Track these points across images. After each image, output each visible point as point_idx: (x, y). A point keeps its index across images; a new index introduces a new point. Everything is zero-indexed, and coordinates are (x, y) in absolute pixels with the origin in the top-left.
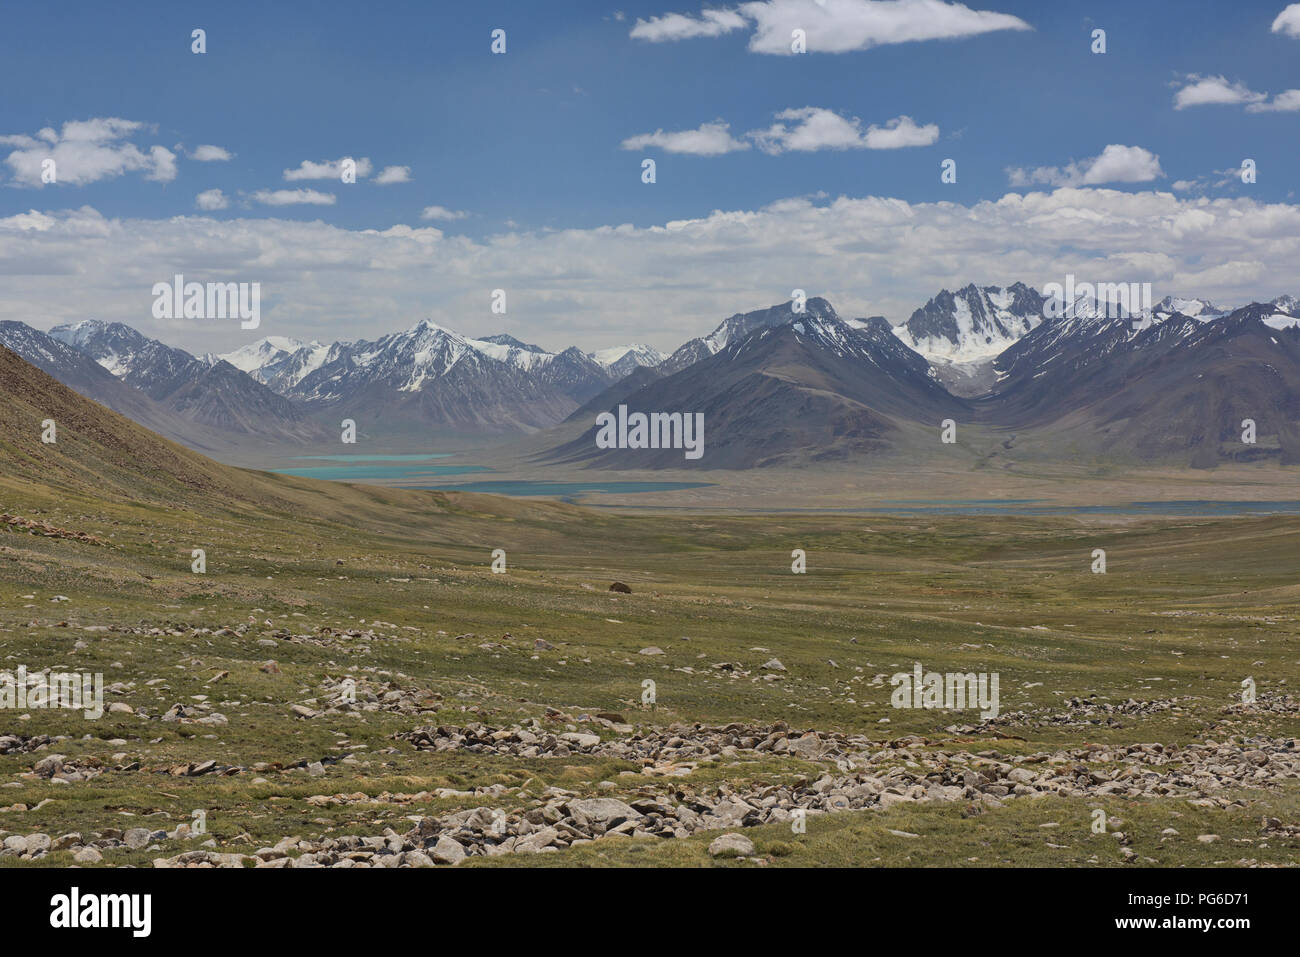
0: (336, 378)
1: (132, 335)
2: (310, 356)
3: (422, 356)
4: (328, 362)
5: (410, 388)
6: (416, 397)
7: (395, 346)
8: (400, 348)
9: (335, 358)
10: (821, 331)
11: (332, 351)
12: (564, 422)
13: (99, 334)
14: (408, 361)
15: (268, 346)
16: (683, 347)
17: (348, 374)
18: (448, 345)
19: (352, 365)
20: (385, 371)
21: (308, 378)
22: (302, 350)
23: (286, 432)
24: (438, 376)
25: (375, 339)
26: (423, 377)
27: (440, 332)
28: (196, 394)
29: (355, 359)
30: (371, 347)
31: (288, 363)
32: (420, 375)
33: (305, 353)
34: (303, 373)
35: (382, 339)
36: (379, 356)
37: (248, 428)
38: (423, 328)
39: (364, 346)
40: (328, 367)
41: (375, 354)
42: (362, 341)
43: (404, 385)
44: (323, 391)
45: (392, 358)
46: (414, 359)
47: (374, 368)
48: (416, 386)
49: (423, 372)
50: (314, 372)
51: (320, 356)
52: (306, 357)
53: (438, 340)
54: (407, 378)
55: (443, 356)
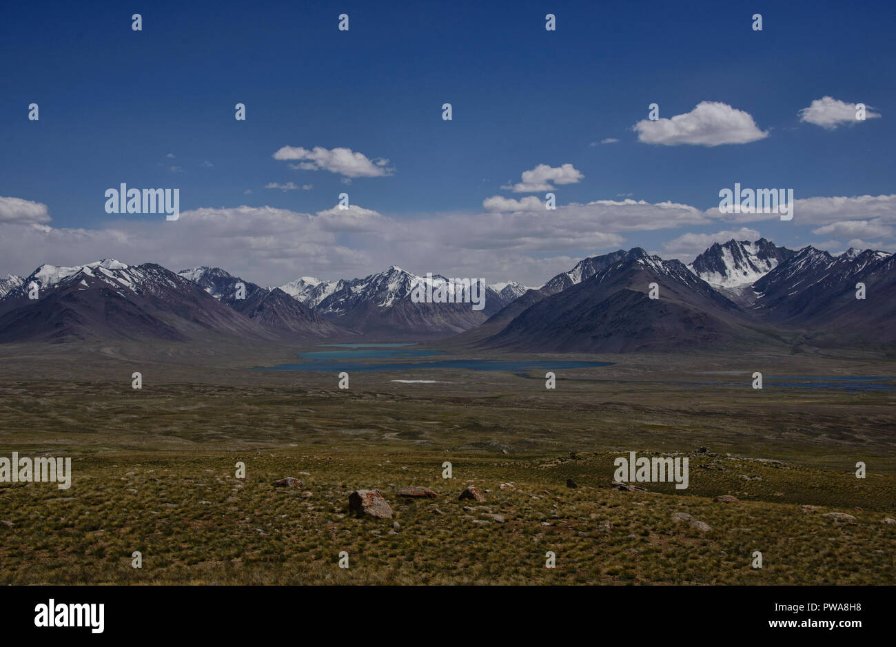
0: (341, 300)
1: (225, 275)
2: (327, 287)
3: (393, 286)
4: (337, 290)
5: (385, 305)
6: (390, 310)
7: (376, 281)
8: (379, 282)
9: (341, 288)
10: (653, 265)
11: (339, 285)
12: (485, 323)
13: (206, 274)
14: (383, 288)
15: (303, 282)
16: (555, 278)
17: (349, 297)
18: (408, 279)
19: (350, 291)
20: (371, 295)
21: (326, 299)
22: (322, 284)
23: (314, 330)
24: (402, 297)
25: (364, 278)
26: (393, 298)
27: (403, 272)
28: (261, 308)
29: (353, 289)
30: (361, 282)
31: (315, 292)
32: (391, 297)
33: (323, 286)
34: (323, 297)
35: (368, 277)
36: (367, 286)
37: (292, 329)
38: (392, 271)
39: (357, 282)
40: (336, 294)
41: (364, 286)
42: (356, 279)
43: (382, 303)
44: (334, 308)
45: (375, 288)
46: (388, 288)
47: (364, 294)
48: (389, 304)
49: (393, 296)
50: (329, 296)
51: (332, 288)
52: (324, 288)
53: (402, 277)
54: (383, 299)
55: (405, 286)
